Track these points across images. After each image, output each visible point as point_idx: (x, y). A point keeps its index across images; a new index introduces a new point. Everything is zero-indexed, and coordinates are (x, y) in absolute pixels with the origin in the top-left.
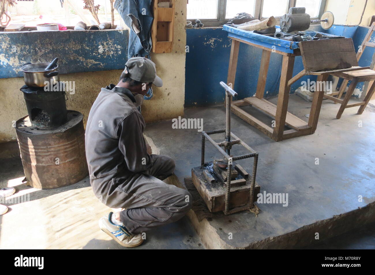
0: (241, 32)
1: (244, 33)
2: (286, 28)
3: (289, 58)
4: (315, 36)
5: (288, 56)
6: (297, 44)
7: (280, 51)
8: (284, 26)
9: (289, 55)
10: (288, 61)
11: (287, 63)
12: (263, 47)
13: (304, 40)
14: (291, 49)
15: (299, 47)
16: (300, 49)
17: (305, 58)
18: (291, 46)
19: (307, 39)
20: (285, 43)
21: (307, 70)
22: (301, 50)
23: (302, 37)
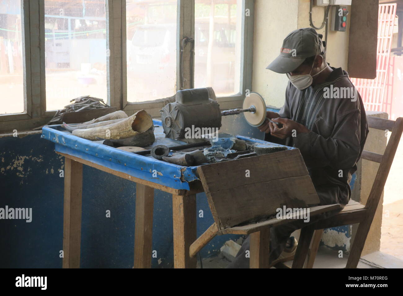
0: (80, 144)
1: (87, 146)
2: (174, 131)
3: (184, 199)
4: (231, 147)
5: (180, 194)
6: (194, 171)
7: (163, 186)
8: (171, 127)
9: (182, 192)
10: (182, 205)
11: (182, 209)
12: (130, 177)
13: (209, 158)
14: (182, 182)
15: (199, 177)
16: (201, 180)
17: (213, 199)
18: (182, 176)
19: (215, 155)
20: (169, 170)
21: (220, 224)
22: (203, 183)
23: (206, 152)
